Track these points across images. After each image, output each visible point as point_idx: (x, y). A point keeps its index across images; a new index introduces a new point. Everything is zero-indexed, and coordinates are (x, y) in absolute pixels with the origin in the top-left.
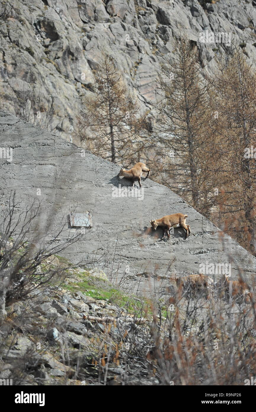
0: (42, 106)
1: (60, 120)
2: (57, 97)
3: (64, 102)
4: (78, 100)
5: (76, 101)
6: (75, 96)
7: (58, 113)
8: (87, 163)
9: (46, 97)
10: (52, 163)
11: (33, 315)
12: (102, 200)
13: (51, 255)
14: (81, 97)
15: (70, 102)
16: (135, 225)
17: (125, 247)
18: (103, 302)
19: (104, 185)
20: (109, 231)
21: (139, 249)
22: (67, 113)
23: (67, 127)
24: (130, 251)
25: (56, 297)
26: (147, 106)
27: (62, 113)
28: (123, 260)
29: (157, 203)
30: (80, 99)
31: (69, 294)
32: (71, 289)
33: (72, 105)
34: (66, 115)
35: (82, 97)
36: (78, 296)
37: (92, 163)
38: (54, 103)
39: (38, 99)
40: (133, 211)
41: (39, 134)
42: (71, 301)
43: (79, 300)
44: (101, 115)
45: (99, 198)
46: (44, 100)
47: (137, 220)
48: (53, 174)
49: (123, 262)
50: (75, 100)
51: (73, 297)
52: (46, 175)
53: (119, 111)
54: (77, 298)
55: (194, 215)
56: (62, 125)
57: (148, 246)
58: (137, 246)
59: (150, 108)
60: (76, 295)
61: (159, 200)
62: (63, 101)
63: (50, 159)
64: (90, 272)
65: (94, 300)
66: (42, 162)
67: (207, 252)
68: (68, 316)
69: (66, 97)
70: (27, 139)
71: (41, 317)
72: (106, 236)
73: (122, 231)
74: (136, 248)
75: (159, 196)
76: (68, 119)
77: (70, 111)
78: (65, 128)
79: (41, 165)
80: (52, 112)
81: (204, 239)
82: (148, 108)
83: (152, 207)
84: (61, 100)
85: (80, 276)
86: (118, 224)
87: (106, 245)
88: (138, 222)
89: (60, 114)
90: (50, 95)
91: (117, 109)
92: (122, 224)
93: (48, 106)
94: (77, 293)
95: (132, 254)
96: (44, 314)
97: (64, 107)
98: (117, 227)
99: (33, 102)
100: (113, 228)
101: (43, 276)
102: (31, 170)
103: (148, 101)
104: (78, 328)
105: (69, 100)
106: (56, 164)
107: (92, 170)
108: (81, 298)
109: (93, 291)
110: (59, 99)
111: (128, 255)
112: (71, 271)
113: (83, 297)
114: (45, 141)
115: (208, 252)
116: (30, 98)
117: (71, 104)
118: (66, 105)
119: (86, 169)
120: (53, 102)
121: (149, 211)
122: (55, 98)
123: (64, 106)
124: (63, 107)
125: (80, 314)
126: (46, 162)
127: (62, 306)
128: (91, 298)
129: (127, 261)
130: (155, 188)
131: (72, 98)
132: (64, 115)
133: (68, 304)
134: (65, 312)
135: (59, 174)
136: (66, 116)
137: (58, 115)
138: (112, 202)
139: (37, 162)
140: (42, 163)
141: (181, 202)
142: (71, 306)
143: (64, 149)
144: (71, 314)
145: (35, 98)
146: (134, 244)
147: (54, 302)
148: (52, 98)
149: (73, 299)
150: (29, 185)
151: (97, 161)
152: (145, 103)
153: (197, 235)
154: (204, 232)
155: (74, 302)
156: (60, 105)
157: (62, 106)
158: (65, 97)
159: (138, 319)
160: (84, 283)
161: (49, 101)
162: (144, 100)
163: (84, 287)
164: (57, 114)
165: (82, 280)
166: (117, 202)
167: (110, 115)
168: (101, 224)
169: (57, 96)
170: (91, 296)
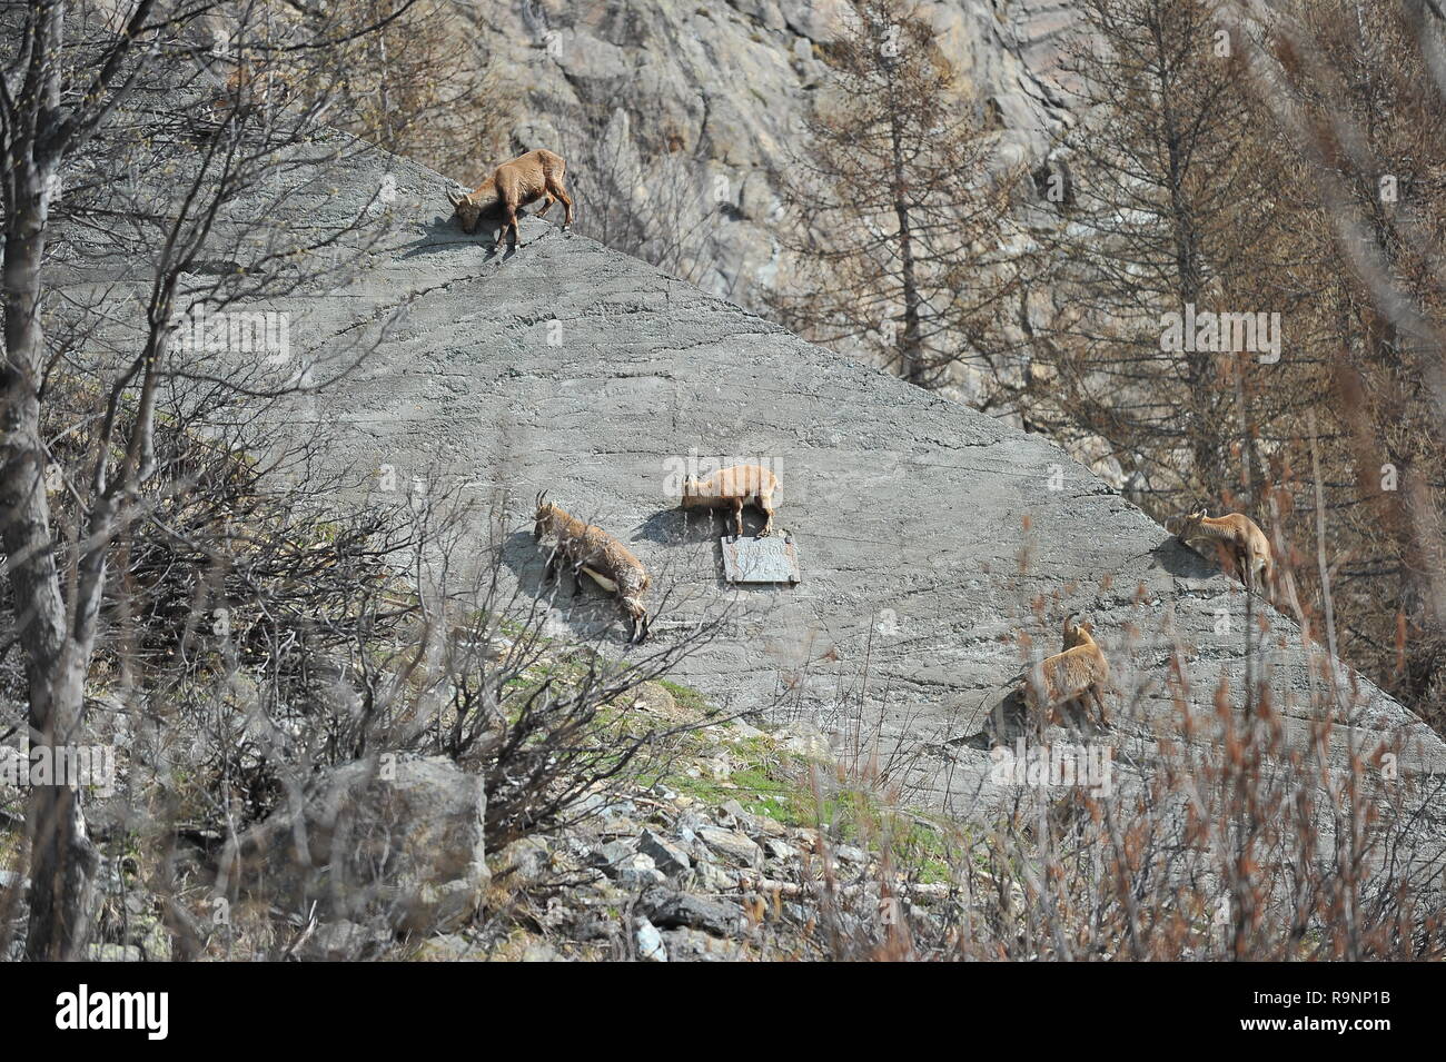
0: (670, 128)
1: (733, 177)
2: (721, 97)
3: (746, 114)
4: (799, 103)
5: (791, 110)
6: (788, 90)
7: (726, 153)
8: (777, 366)
9: (683, 98)
10: (661, 368)
11: (574, 878)
12: (830, 490)
13: (627, 689)
14: (809, 92)
15: (770, 111)
16: (943, 574)
17: (913, 649)
18: (809, 835)
19: (835, 439)
20: (856, 595)
21: (960, 653)
22: (760, 151)
23: (761, 204)
24: (929, 661)
25: (655, 820)
26: (1053, 116)
27: (742, 154)
28: (904, 693)
29: (1018, 497)
30: (806, 101)
31: (700, 810)
32: (707, 794)
33: (778, 122)
34: (757, 160)
35: (815, 91)
36: (728, 818)
37: (795, 367)
38: (710, 119)
39: (656, 105)
40: (935, 525)
41: (614, 274)
42: (703, 832)
43: (732, 827)
44: (865, 169)
45: (820, 485)
46: (673, 105)
47: (950, 557)
48: (664, 407)
49: (905, 698)
50: (789, 102)
51: (713, 820)
52: (641, 410)
53: (929, 153)
54: (725, 822)
55: (1146, 535)
56: (741, 195)
57: (990, 643)
58: (952, 644)
59: (1065, 124)
60: (723, 814)
61: (1024, 487)
62: (745, 108)
63: (652, 356)
64: (777, 736)
65: (781, 829)
66: (628, 369)
67: (1193, 660)
68: (691, 879)
69: (756, 94)
70: (578, 291)
71: (604, 883)
72: (845, 613)
73: (900, 593)
74: (950, 652)
75: (1026, 472)
76: (763, 175)
77: (769, 144)
78: (754, 207)
79: (625, 376)
80: (706, 151)
81: (1182, 614)
82: (1058, 125)
83: (1002, 511)
84: (738, 105)
85: (740, 752)
86: (886, 571)
87: (847, 644)
88: (954, 564)
89: (733, 158)
90: (698, 91)
91: (922, 148)
92: (898, 572)
93: (692, 132)
94: (726, 807)
95: (935, 673)
96: (611, 873)
97: (749, 133)
98: (882, 581)
99: (639, 117)
100: (870, 585)
101: (600, 754)
102: (591, 396)
103: (1056, 99)
104: (716, 918)
105: (765, 104)
106: (676, 374)
107: (798, 390)
108: (739, 821)
109: (779, 799)
110: (730, 101)
111: (924, 675)
112: (713, 733)
113: (744, 820)
114: (637, 298)
115: (1197, 658)
116: (625, 102)
117: (774, 120)
118: (755, 126)
119: (773, 386)
120: (707, 113)
121: (990, 526)
122: (713, 100)
123: (746, 126)
124: (744, 132)
125: (731, 873)
126: (641, 368)
127: (671, 848)
128: (771, 824)
129: (919, 695)
130: (1009, 444)
131: (777, 98)
132: (747, 162)
133: (694, 842)
134: (682, 867)
135: (685, 406)
136: (754, 165)
137: (725, 161)
138: (864, 497)
139: (611, 369)
140: (628, 373)
141: (1101, 492)
142: (703, 848)
143: (700, 323)
144: (699, 874)
145: (645, 103)
146: (941, 638)
147: (646, 836)
148: (705, 98)
149: (712, 826)
150: (585, 445)
151: (814, 358)
152: (1044, 103)
153: (1157, 602)
154: (1181, 592)
155: (714, 835)
156: (733, 125)
157: (740, 126)
158: (751, 95)
159: (922, 887)
160: (753, 773)
161: (692, 111)
162: (1041, 95)
163: (752, 786)
164: (722, 158)
165: (746, 763)
166: (884, 496)
167: (898, 168)
168: (829, 572)
169: (723, 91)
170: (772, 814)
